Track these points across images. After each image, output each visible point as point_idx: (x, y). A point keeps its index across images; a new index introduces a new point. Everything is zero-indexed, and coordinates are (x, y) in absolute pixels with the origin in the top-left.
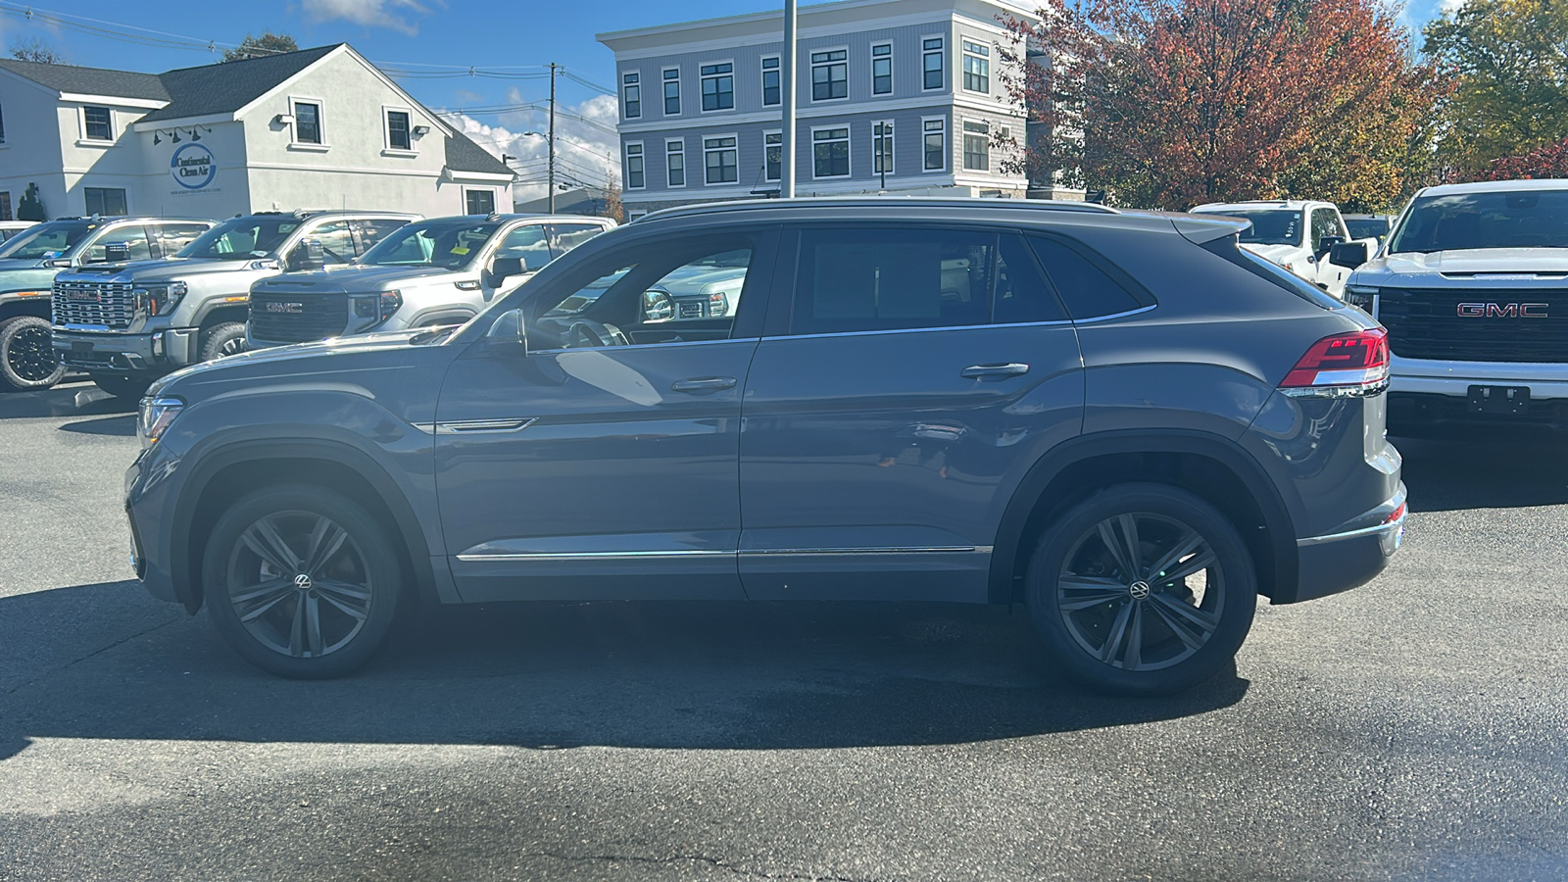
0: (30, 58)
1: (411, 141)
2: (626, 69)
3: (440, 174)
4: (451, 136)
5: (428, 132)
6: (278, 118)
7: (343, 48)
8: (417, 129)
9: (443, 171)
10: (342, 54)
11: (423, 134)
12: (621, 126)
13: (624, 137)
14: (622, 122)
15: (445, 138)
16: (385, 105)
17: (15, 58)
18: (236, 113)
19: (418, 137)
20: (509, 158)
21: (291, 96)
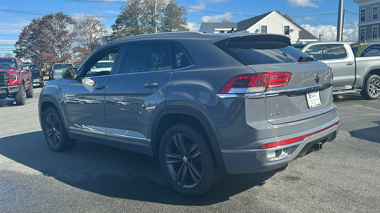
0: (225, 22)
1: (290, 33)
2: (361, 9)
3: (297, 40)
4: (301, 31)
5: (294, 30)
6: (257, 30)
7: (274, 12)
8: (291, 30)
9: (298, 40)
10: (274, 13)
11: (293, 31)
12: (359, 24)
13: (360, 27)
14: (359, 23)
15: (299, 31)
16: (283, 24)
17: (222, 22)
18: (247, 30)
19: (292, 32)
20: (321, 35)
21: (260, 24)
